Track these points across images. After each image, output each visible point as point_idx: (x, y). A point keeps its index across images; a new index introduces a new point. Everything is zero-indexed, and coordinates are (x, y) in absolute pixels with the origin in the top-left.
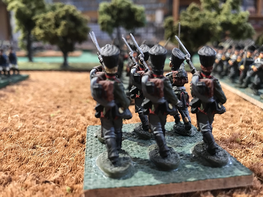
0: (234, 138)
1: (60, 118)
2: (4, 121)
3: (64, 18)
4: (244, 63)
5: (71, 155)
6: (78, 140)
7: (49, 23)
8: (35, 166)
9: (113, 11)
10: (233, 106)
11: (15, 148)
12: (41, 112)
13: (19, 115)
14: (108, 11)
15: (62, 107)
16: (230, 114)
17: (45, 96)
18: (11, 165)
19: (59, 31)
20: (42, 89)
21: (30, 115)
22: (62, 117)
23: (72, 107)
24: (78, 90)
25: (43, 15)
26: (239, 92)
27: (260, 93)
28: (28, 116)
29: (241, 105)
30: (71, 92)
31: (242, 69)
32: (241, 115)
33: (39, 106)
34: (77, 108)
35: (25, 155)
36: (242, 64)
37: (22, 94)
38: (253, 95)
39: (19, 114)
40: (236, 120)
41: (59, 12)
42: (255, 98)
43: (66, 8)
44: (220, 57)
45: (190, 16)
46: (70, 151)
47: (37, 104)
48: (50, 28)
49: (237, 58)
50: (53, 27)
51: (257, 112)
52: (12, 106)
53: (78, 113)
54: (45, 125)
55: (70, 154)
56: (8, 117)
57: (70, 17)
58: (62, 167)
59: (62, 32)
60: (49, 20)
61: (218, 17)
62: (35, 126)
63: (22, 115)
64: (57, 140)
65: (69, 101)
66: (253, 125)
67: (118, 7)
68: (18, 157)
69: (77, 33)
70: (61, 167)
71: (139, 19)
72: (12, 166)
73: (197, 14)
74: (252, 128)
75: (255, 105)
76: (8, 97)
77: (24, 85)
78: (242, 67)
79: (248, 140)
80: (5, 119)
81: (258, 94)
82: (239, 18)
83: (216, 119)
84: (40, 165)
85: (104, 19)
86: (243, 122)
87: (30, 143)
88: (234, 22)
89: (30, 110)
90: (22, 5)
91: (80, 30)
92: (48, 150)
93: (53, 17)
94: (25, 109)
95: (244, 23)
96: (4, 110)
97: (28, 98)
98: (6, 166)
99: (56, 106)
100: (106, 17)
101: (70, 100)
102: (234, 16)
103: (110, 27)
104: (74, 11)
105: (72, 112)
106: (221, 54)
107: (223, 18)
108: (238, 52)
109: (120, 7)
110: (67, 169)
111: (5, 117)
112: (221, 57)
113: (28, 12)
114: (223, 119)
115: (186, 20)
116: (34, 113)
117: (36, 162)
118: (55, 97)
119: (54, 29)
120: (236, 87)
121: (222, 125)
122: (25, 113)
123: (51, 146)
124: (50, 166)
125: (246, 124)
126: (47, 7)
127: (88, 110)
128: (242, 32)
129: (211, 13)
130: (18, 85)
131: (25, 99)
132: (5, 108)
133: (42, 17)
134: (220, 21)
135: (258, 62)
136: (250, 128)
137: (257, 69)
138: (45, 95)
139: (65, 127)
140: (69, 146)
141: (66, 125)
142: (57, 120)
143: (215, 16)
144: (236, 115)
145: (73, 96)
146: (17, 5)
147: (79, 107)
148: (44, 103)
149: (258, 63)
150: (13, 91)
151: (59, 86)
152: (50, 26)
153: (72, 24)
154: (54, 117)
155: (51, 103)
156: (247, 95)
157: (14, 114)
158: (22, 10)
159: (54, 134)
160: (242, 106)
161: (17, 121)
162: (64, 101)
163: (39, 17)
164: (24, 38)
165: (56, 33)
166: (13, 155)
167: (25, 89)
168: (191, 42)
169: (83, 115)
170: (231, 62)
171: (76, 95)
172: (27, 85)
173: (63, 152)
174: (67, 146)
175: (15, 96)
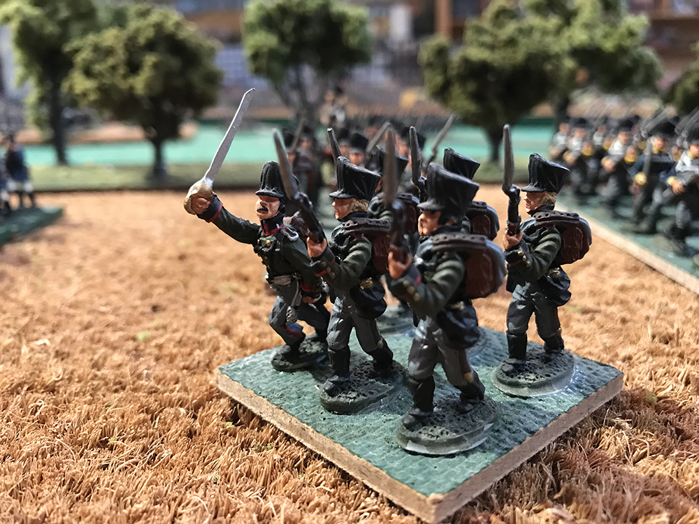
0: (640, 393)
1: (164, 343)
2: (11, 359)
3: (151, 46)
4: (646, 168)
5: (208, 463)
6: (223, 415)
7: (111, 61)
8: (114, 505)
9: (283, 22)
10: (623, 289)
11: (53, 450)
12: (110, 329)
13: (50, 340)
14: (269, 21)
15: (164, 309)
16: (619, 315)
17: (114, 274)
18: (47, 504)
19: (140, 83)
20: (105, 252)
21: (80, 337)
22: (170, 340)
23: (193, 308)
24: (202, 250)
25: (91, 38)
26: (633, 246)
27: (691, 250)
28: (74, 341)
29: (643, 287)
30: (182, 257)
31: (639, 182)
32: (648, 318)
33: (103, 309)
34: (207, 311)
35: (82, 471)
36: (640, 170)
37: (49, 269)
38: (671, 255)
39: (50, 336)
40: (636, 334)
41: (138, 31)
42: (680, 267)
43: (155, 17)
44: (578, 149)
45: (492, 34)
46: (206, 451)
47: (97, 301)
48: (113, 75)
49: (625, 151)
50: (122, 71)
51: (688, 306)
52: (27, 310)
53: (210, 328)
54: (126, 370)
55: (206, 461)
56: (19, 348)
57: (167, 42)
58: (190, 506)
59: (149, 85)
60: (109, 52)
61: (567, 33)
62: (99, 373)
63: (58, 338)
64: (165, 418)
65: (181, 289)
66: (683, 348)
67: (295, 9)
68: (63, 479)
69: (189, 86)
70: (187, 504)
71: (353, 41)
72: (52, 510)
73: (510, 28)
74: (681, 356)
75: (681, 285)
76: (12, 280)
77: (51, 240)
78: (640, 178)
79: (676, 396)
80: (13, 355)
81: (686, 253)
82: (622, 36)
83: (584, 331)
84: (129, 501)
85: (260, 44)
86: (656, 339)
87: (92, 429)
88: (609, 45)
89: (80, 323)
90: (32, 11)
91: (196, 78)
92: (144, 450)
93: (121, 45)
94: (63, 318)
95: (636, 47)
96: (7, 322)
97: (68, 281)
98: (36, 509)
99: (149, 306)
100: (265, 40)
101: (186, 286)
102: (607, 29)
103: (276, 66)
104: (178, 25)
105: (193, 323)
106: (580, 138)
107: (578, 35)
108: (626, 135)
109: (301, 10)
110: (205, 510)
111: (13, 348)
112: (582, 147)
113: (51, 29)
114: (601, 330)
115: (482, 45)
116: (91, 331)
117: (115, 491)
118: (144, 278)
119: (125, 77)
120: (624, 231)
121: (602, 351)
122: (67, 333)
123: (150, 437)
124: (156, 503)
125: (665, 346)
126: (103, 15)
127: (238, 316)
128: (630, 71)
129: (547, 21)
130: (36, 240)
131: (61, 287)
132: (9, 318)
133: (90, 45)
134: (570, 44)
135: (687, 169)
136: (676, 359)
137: (684, 186)
138: (116, 271)
139: (180, 374)
140: (200, 434)
141: (184, 368)
142: (156, 352)
143: (558, 31)
144: (635, 318)
145: (190, 273)
146: (18, 11)
147: (212, 306)
148: (113, 298)
149: (686, 172)
150: (23, 261)
151: (147, 240)
152: (114, 68)
153: (175, 63)
154: (147, 341)
155: (134, 298)
156: (658, 255)
157: (35, 335)
158: (34, 24)
159: (153, 399)
160: (646, 289)
161: (47, 360)
162: (168, 288)
163: (82, 46)
164: (42, 100)
165: (132, 88)
166: (50, 474)
167: (58, 253)
168: (497, 105)
169: (227, 332)
170: (608, 163)
171: (200, 267)
172: (60, 239)
173: (186, 456)
174: (195, 432)
175: (31, 278)
